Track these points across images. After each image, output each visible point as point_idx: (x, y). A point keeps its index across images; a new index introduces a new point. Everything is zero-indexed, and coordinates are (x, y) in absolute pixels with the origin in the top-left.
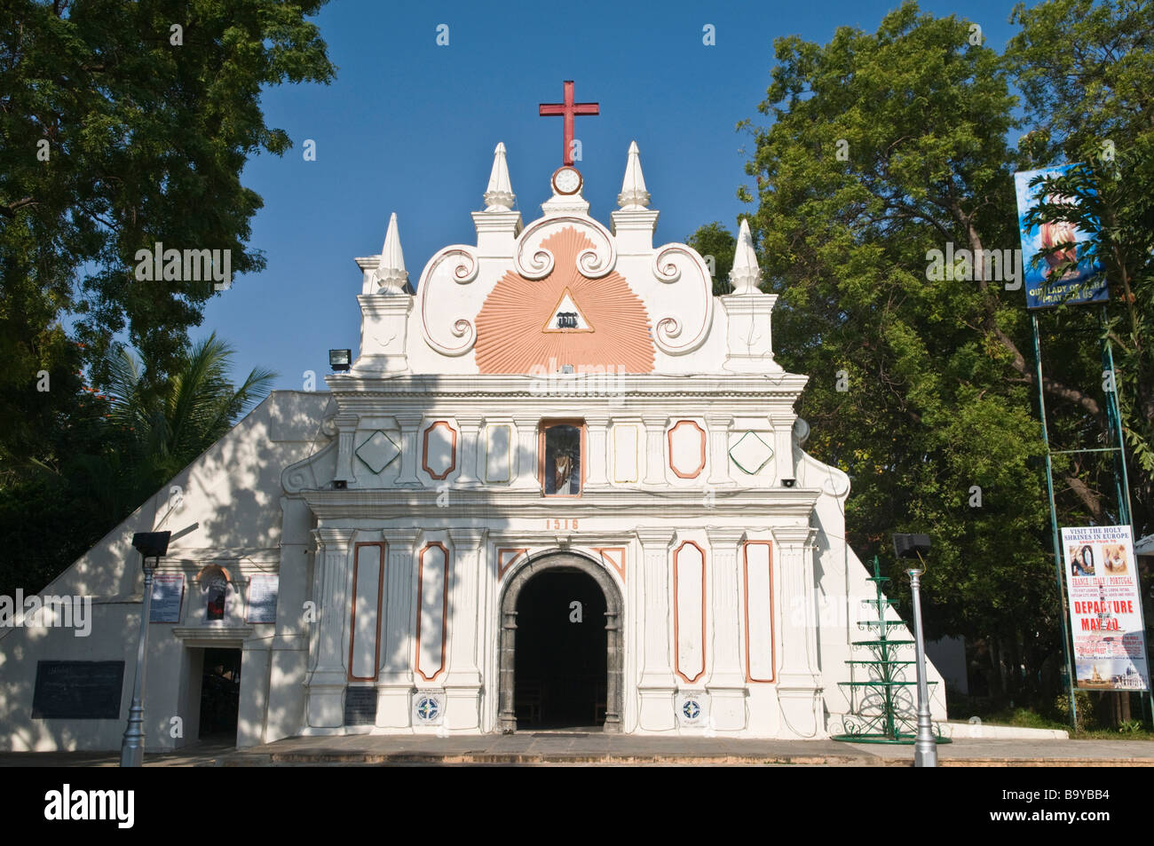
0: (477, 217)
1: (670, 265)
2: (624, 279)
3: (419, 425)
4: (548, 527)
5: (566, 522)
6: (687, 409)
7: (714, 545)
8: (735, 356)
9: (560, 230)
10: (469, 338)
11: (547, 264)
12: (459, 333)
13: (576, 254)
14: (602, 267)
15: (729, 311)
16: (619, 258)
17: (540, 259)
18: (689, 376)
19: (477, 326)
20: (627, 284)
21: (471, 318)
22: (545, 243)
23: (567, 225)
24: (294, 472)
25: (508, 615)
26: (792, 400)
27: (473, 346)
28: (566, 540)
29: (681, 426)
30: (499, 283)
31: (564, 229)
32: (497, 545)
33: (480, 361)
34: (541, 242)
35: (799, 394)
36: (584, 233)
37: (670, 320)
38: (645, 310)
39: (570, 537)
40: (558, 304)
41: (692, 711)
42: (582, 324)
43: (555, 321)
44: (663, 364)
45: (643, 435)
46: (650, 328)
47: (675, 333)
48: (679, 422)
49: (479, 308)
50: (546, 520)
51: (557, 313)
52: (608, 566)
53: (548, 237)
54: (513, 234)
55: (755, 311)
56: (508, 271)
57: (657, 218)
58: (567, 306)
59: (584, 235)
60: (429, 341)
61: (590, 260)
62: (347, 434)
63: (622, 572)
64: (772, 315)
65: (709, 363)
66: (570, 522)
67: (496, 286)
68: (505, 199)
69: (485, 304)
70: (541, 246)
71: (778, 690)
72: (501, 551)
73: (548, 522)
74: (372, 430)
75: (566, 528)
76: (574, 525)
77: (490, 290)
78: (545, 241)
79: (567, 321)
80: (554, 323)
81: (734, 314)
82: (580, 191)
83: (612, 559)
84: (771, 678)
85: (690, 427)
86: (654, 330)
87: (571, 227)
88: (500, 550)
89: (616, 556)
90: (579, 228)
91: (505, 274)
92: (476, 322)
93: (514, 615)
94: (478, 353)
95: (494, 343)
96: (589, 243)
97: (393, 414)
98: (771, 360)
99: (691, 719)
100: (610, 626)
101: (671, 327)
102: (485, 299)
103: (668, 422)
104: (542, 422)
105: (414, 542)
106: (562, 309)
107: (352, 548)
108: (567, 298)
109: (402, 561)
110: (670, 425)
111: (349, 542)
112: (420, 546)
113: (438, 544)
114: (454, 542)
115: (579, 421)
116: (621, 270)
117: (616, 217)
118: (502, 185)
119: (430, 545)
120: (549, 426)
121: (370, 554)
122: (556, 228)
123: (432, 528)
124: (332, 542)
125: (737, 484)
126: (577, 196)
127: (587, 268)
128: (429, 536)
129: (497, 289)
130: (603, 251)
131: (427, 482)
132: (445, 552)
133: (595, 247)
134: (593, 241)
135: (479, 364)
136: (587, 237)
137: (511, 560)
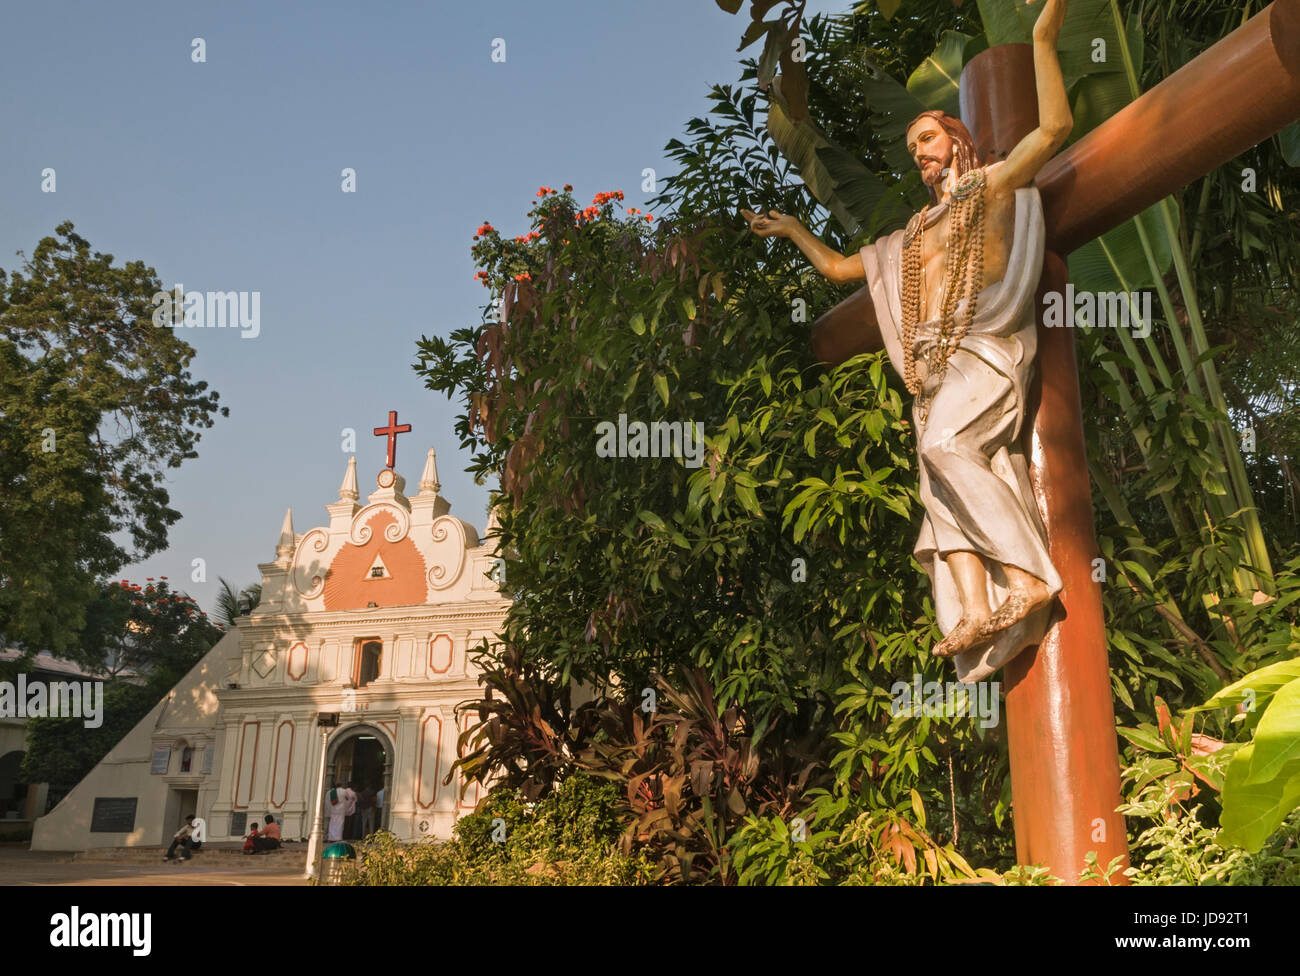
0: (331, 509)
1: (440, 530)
2: (413, 542)
3: (287, 646)
5: (362, 705)
6: (444, 627)
7: (446, 717)
8: (475, 589)
9: (378, 513)
10: (320, 587)
11: (368, 533)
12: (314, 584)
13: (386, 527)
14: (400, 535)
15: (474, 558)
16: (411, 528)
17: (365, 532)
18: (440, 605)
19: (326, 579)
20: (414, 545)
21: (322, 574)
22: (369, 522)
23: (382, 508)
27: (322, 592)
28: (362, 717)
29: (440, 639)
30: (340, 550)
31: (380, 511)
33: (325, 601)
34: (366, 521)
35: (508, 613)
36: (392, 513)
37: (438, 567)
38: (424, 562)
39: (365, 715)
40: (372, 562)
41: (425, 827)
42: (386, 574)
43: (371, 572)
44: (433, 597)
45: (415, 645)
46: (426, 573)
47: (440, 576)
48: (437, 636)
51: (372, 568)
52: (387, 733)
53: (371, 518)
54: (351, 517)
56: (346, 542)
57: (436, 499)
58: (378, 562)
59: (392, 515)
60: (296, 590)
61: (394, 531)
62: (247, 654)
63: (395, 736)
65: (456, 595)
67: (339, 552)
68: (349, 494)
69: (331, 564)
70: (366, 524)
74: (263, 650)
75: (362, 709)
76: (366, 707)
77: (334, 556)
78: (368, 520)
79: (377, 573)
80: (369, 576)
81: (477, 561)
83: (388, 729)
85: (444, 639)
86: (428, 575)
87: (385, 510)
89: (392, 726)
90: (389, 509)
91: (344, 545)
92: (325, 576)
94: (324, 596)
95: (335, 590)
96: (394, 520)
97: (272, 640)
99: (423, 832)
100: (386, 773)
101: (438, 572)
102: (331, 561)
103: (430, 635)
104: (358, 640)
105: (274, 721)
106: (375, 565)
107: (242, 725)
108: (378, 558)
109: (267, 732)
110: (432, 638)
111: (239, 722)
112: (279, 724)
113: (289, 722)
114: (296, 720)
115: (378, 638)
116: (412, 536)
117: (411, 501)
118: (348, 484)
119: (284, 723)
120: (364, 642)
121: (252, 729)
122: (375, 511)
123: (286, 712)
124: (230, 722)
125: (467, 676)
126: (392, 488)
127: (391, 536)
128: (284, 717)
129: (339, 554)
130: (402, 524)
131: (289, 682)
132: (292, 726)
133: (397, 522)
134: (397, 518)
135: (325, 604)
136: (394, 515)
137: (332, 731)
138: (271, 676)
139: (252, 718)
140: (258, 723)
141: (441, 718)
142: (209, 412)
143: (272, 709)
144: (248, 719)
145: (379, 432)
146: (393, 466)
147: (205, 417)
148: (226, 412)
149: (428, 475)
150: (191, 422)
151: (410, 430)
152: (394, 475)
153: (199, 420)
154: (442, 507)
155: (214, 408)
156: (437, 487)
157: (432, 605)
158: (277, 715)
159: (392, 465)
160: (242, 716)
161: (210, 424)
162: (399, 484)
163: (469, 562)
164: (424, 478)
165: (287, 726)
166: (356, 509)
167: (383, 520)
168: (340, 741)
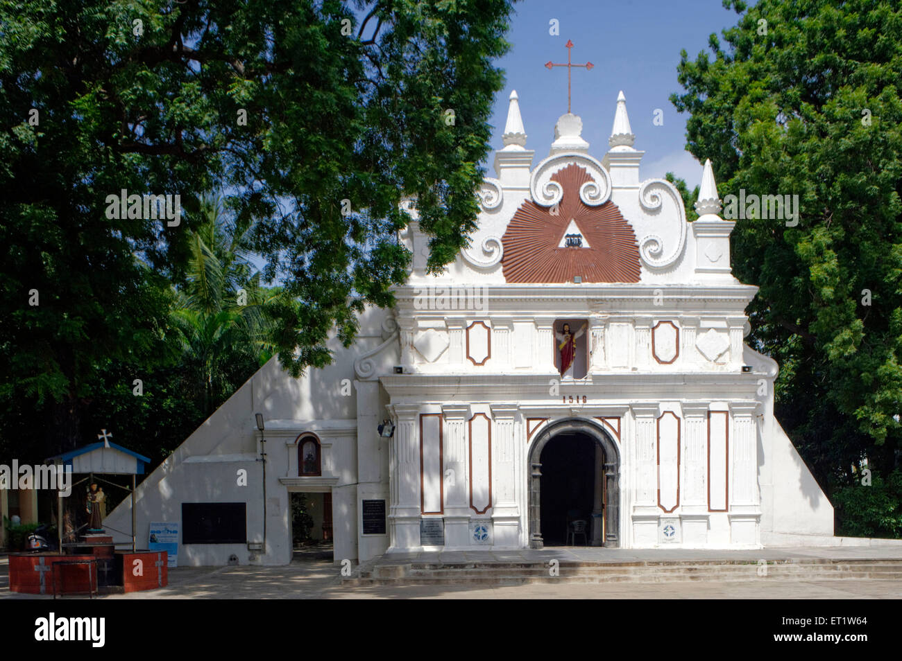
1: (653, 196)
2: (617, 207)
3: (461, 324)
4: (563, 402)
5: (578, 398)
7: (687, 415)
8: (702, 271)
9: (566, 167)
10: (498, 254)
11: (558, 192)
13: (580, 186)
14: (602, 197)
15: (698, 234)
16: (613, 190)
17: (551, 190)
18: (668, 286)
19: (504, 245)
20: (620, 211)
21: (498, 240)
22: (554, 177)
23: (572, 163)
24: (364, 361)
25: (534, 466)
26: (745, 306)
27: (501, 261)
28: (577, 411)
29: (662, 325)
30: (519, 209)
31: (570, 167)
32: (526, 415)
33: (506, 273)
34: (551, 176)
35: (750, 301)
36: (585, 169)
37: (652, 241)
38: (634, 232)
39: (581, 409)
40: (565, 228)
41: (669, 533)
42: (585, 244)
43: (564, 240)
44: (647, 279)
45: (632, 332)
46: (638, 247)
48: (660, 321)
49: (503, 230)
50: (563, 396)
51: (565, 235)
52: (608, 429)
53: (556, 172)
54: (528, 170)
55: (718, 235)
56: (526, 200)
58: (573, 229)
59: (585, 171)
61: (593, 193)
63: (618, 434)
64: (731, 238)
65: (678, 276)
66: (580, 398)
67: (517, 212)
68: (521, 140)
69: (509, 226)
70: (551, 179)
71: (730, 517)
72: (528, 420)
73: (564, 398)
74: (426, 328)
75: (577, 403)
76: (582, 400)
77: (512, 216)
78: (554, 175)
79: (573, 242)
80: (563, 243)
81: (702, 237)
83: (609, 425)
84: (725, 508)
85: (668, 325)
86: (641, 250)
87: (575, 164)
88: (528, 418)
89: (614, 423)
90: (581, 164)
91: (524, 202)
92: (502, 241)
93: (539, 467)
94: (504, 266)
95: (517, 258)
96: (589, 178)
97: (442, 316)
98: (729, 273)
99: (669, 537)
100: (610, 473)
101: (653, 248)
102: (508, 222)
106: (570, 232)
107: (417, 418)
108: (573, 223)
109: (457, 427)
110: (653, 325)
111: (415, 414)
112: (469, 416)
113: (483, 415)
114: (495, 414)
116: (615, 201)
119: (476, 416)
127: (589, 197)
129: (517, 214)
130: (601, 184)
131: (470, 368)
132: (489, 420)
133: (593, 180)
134: (592, 175)
135: (506, 276)
136: (587, 172)
137: (537, 426)
138: (441, 360)
139: (433, 410)
140: (441, 416)
141: (678, 414)
158: (468, 407)
165: (480, 418)
167: (574, 177)
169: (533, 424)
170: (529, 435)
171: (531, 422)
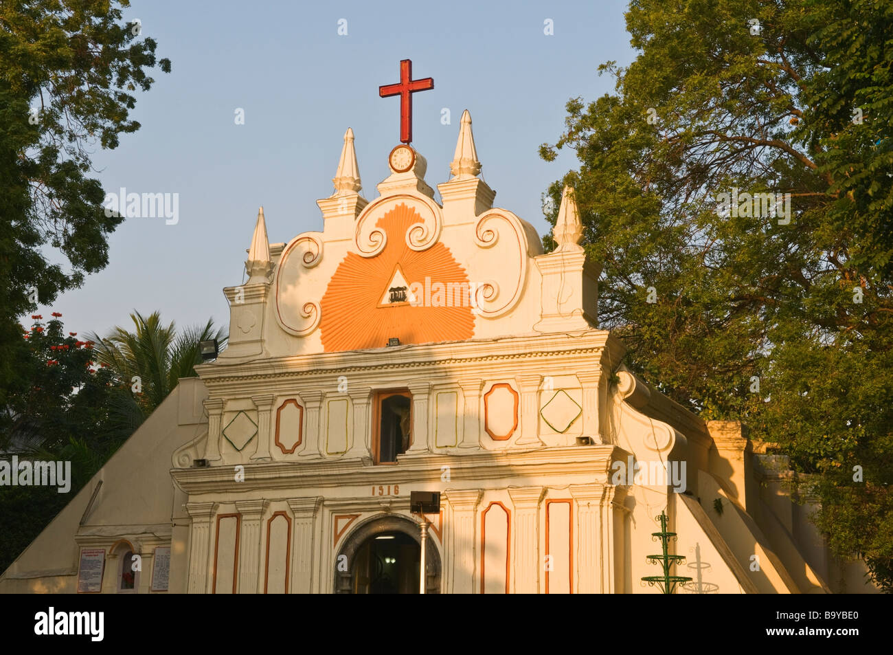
0: (324, 205)
1: (489, 231)
2: (449, 249)
3: (272, 404)
4: (373, 494)
5: (389, 487)
6: (503, 372)
7: (518, 505)
8: (547, 316)
9: (393, 209)
10: (315, 319)
11: (381, 239)
12: (306, 315)
13: (407, 230)
14: (428, 239)
15: (543, 272)
16: (444, 229)
17: (375, 237)
18: (497, 340)
19: (322, 308)
20: (451, 254)
21: (317, 300)
22: (381, 223)
23: (399, 202)
24: (183, 453)
25: (342, 578)
26: (598, 356)
27: (318, 326)
28: (388, 505)
29: (497, 391)
30: (341, 264)
31: (397, 206)
32: (333, 512)
33: (325, 339)
34: (376, 221)
35: (603, 349)
36: (414, 209)
37: (487, 286)
38: (467, 278)
39: (391, 502)
40: (389, 281)
43: (388, 295)
44: (482, 330)
45: (461, 400)
47: (492, 298)
48: (494, 385)
49: (324, 289)
50: (372, 486)
51: (389, 289)
52: (428, 529)
53: (382, 216)
54: (353, 216)
55: (567, 269)
56: (348, 253)
57: (478, 186)
58: (398, 281)
59: (414, 211)
60: (281, 324)
61: (418, 235)
62: (215, 416)
63: (439, 534)
64: (584, 272)
65: (519, 325)
66: (392, 487)
67: (338, 268)
68: (348, 184)
69: (329, 285)
70: (377, 225)
72: (337, 518)
73: (374, 488)
74: (237, 411)
75: (389, 494)
76: (395, 490)
77: (333, 272)
78: (380, 220)
80: (386, 300)
81: (547, 274)
82: (413, 167)
85: (505, 390)
87: (403, 204)
88: (336, 516)
89: (434, 519)
90: (410, 203)
91: (346, 256)
92: (321, 304)
94: (322, 332)
95: (336, 322)
96: (417, 218)
97: (250, 396)
98: (581, 317)
101: (489, 291)
102: (329, 280)
103: (483, 384)
104: (376, 394)
105: (262, 513)
106: (394, 285)
107: (214, 519)
108: (398, 273)
109: (252, 530)
110: (487, 389)
111: (211, 515)
112: (268, 516)
113: (283, 514)
114: (294, 511)
115: (406, 390)
116: (446, 241)
117: (442, 189)
118: (346, 170)
119: (276, 515)
120: (385, 397)
121: (229, 524)
122: (389, 207)
123: (278, 499)
124: (197, 515)
125: (543, 444)
126: (411, 173)
127: (415, 240)
128: (275, 507)
129: (339, 270)
130: (429, 224)
131: (278, 456)
132: (289, 520)
133: (423, 221)
134: (421, 215)
135: (323, 343)
136: (416, 212)
137: (346, 526)
138: (250, 449)
139: (231, 509)
140: (238, 516)
141: (508, 505)
142: (144, 68)
143: (257, 495)
144: (222, 510)
145: (386, 92)
146: (410, 140)
147: (139, 76)
148: (166, 66)
149: (464, 151)
150: (120, 83)
151: (432, 88)
152: (414, 153)
153: (131, 80)
154: (485, 197)
155: (150, 61)
156: (477, 169)
157: (486, 341)
158: (266, 504)
159: (407, 138)
160: (215, 506)
161: (147, 86)
162: (419, 166)
163: (535, 275)
164: (457, 156)
165: (280, 519)
166: (359, 207)
167: (401, 220)
168: (358, 541)
169: (342, 523)
170: (337, 537)
171: (340, 521)
